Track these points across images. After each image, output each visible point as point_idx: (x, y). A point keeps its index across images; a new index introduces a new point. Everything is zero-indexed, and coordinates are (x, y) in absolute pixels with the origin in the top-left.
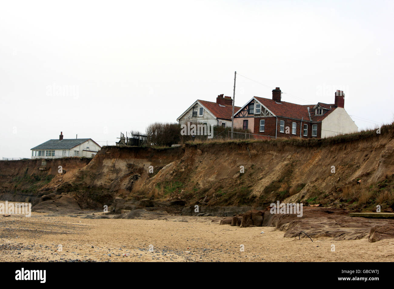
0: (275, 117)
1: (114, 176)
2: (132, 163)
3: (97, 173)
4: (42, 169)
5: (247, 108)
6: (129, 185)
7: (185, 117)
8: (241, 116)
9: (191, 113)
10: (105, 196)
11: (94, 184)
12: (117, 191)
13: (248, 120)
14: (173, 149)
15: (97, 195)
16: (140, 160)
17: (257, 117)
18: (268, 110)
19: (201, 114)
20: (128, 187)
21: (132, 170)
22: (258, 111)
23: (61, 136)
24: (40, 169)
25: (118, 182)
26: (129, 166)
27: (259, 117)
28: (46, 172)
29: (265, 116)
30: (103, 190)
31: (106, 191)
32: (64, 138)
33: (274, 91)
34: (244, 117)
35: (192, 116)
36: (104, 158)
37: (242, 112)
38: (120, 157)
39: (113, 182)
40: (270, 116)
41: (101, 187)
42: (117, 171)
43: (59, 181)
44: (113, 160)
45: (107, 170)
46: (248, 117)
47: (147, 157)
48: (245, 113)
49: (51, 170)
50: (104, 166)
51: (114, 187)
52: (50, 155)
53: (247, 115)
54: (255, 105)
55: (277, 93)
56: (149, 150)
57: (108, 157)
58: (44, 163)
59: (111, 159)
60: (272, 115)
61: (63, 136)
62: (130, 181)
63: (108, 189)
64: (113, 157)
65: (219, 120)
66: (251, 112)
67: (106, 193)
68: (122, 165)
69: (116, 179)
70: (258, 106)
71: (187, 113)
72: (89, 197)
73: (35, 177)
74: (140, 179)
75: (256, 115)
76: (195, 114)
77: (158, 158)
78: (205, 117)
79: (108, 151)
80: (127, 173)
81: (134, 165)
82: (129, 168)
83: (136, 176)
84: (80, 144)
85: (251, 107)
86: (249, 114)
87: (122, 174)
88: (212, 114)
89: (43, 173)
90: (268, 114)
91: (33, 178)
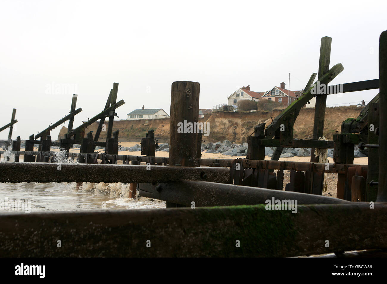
0: (288, 97)
1: (223, 127)
2: (231, 120)
3: (213, 126)
4: (146, 125)
5: (271, 92)
6: (233, 131)
7: (232, 97)
8: (267, 96)
9: (236, 95)
10: (222, 137)
11: (214, 131)
12: (227, 134)
13: (271, 98)
14: (251, 112)
15: (216, 137)
16: (234, 119)
17: (277, 97)
18: (283, 93)
19: (242, 95)
20: (233, 132)
21: (232, 123)
22: (277, 93)
23: (143, 108)
24: (145, 125)
25: (227, 130)
26: (230, 121)
27: (278, 96)
28: (149, 126)
29: (282, 96)
30: (219, 134)
31: (221, 134)
32: (145, 109)
33: (281, 84)
34: (269, 96)
35: (237, 96)
36: (215, 118)
37: (268, 94)
38: (225, 117)
39: (223, 130)
40: (285, 96)
41: (218, 133)
42: (224, 124)
43: (162, 131)
44: (221, 119)
45: (219, 124)
46: (271, 97)
47: (239, 117)
48: (270, 95)
49: (151, 125)
50: (216, 121)
51: (226, 132)
52: (140, 117)
53: (270, 96)
54: (275, 91)
55: (283, 84)
56: (240, 113)
57: (218, 117)
58: (147, 122)
59: (219, 118)
60: (286, 95)
61: (144, 108)
62: (233, 129)
63: (222, 133)
64: (221, 117)
65: (253, 98)
66: (273, 94)
67: (221, 135)
68: (226, 121)
69: (225, 128)
70: (277, 91)
71: (233, 94)
72: (212, 138)
73: (141, 129)
74: (238, 128)
75: (276, 96)
76: (238, 95)
77: (245, 117)
78: (245, 97)
79: (217, 114)
80: (230, 125)
81: (231, 121)
82: (230, 122)
83: (236, 126)
84: (157, 112)
85: (273, 92)
86: (272, 95)
87: (227, 126)
88: (249, 95)
89: (147, 127)
90: (284, 95)
91: (140, 129)
